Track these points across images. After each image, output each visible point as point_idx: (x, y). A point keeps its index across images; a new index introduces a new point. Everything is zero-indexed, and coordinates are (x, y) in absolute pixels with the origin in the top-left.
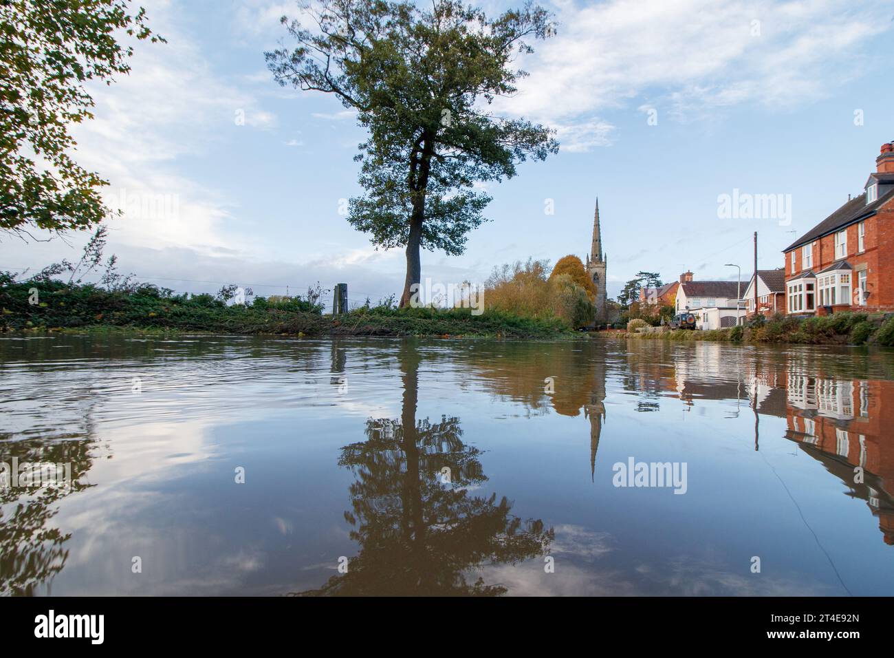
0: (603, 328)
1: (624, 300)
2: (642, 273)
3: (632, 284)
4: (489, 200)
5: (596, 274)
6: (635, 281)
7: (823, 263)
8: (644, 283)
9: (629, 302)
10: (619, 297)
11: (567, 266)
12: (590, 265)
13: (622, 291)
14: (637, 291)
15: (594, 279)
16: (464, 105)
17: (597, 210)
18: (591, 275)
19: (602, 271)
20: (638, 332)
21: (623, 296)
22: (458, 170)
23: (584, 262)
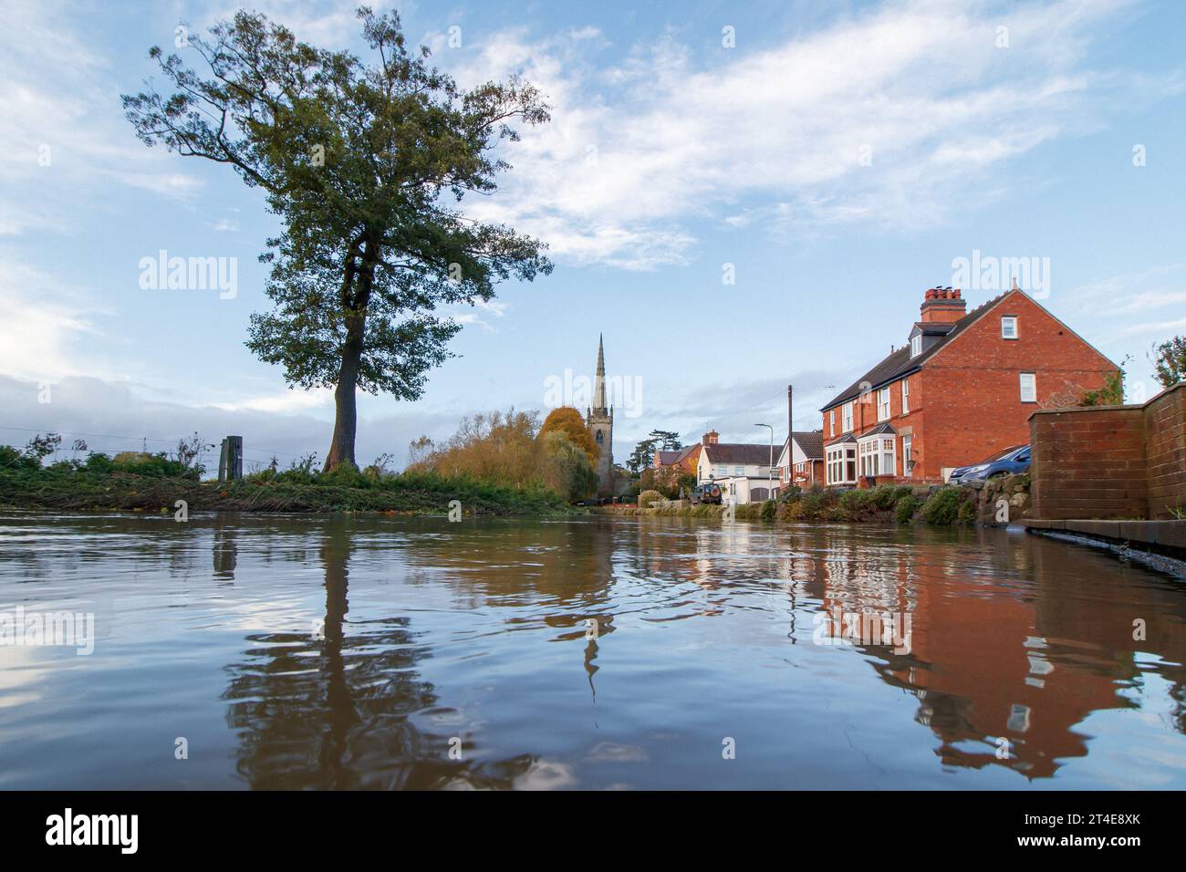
0: (608, 502)
1: (634, 466)
2: (657, 432)
3: (645, 445)
4: (457, 329)
5: (599, 431)
6: (649, 442)
7: (864, 425)
8: (659, 445)
9: (641, 468)
10: (628, 462)
11: (561, 421)
12: (593, 420)
13: (632, 454)
14: (651, 455)
15: (597, 438)
16: (424, 198)
17: (601, 349)
18: (593, 433)
19: (607, 427)
20: (652, 507)
21: (634, 460)
22: (414, 285)
23: (585, 416)
